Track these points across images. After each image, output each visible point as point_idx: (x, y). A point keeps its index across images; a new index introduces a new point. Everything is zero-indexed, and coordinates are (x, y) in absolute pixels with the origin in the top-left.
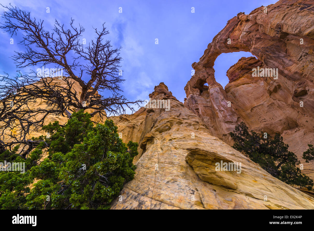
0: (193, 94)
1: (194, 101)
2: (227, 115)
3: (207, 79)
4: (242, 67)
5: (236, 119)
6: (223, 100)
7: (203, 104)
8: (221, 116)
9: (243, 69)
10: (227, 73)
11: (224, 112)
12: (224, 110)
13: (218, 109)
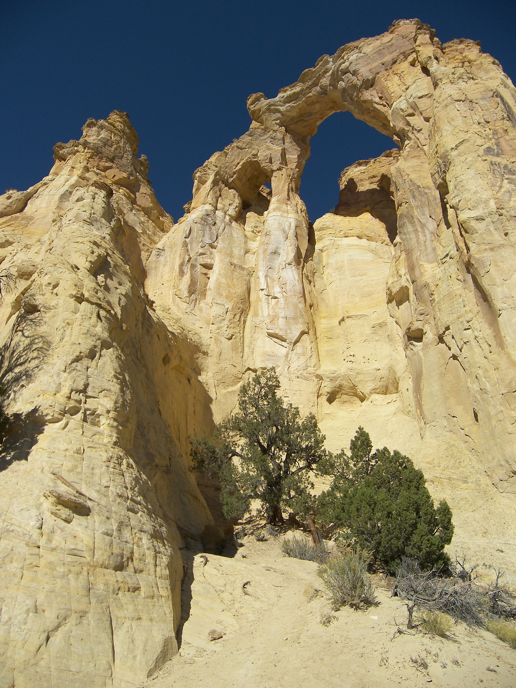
0: (215, 207)
2: (282, 314)
3: (275, 174)
5: (297, 334)
6: (289, 264)
7: (231, 255)
8: (266, 314)
11: (277, 303)
12: (279, 295)
13: (265, 287)
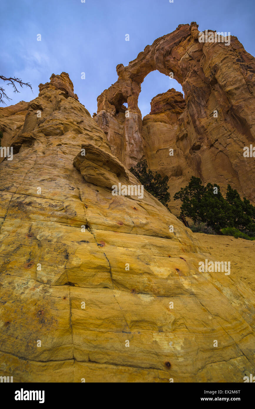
0: (107, 111)
1: (105, 121)
2: (135, 150)
3: (128, 98)
4: (168, 101)
5: (141, 156)
6: (137, 131)
7: (114, 129)
8: (129, 150)
9: (167, 103)
10: (152, 100)
11: (133, 146)
12: (133, 143)
13: (128, 140)
